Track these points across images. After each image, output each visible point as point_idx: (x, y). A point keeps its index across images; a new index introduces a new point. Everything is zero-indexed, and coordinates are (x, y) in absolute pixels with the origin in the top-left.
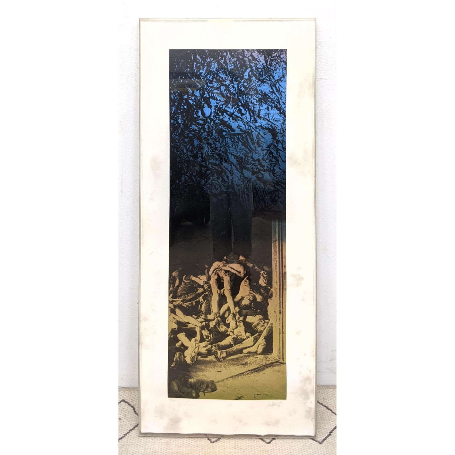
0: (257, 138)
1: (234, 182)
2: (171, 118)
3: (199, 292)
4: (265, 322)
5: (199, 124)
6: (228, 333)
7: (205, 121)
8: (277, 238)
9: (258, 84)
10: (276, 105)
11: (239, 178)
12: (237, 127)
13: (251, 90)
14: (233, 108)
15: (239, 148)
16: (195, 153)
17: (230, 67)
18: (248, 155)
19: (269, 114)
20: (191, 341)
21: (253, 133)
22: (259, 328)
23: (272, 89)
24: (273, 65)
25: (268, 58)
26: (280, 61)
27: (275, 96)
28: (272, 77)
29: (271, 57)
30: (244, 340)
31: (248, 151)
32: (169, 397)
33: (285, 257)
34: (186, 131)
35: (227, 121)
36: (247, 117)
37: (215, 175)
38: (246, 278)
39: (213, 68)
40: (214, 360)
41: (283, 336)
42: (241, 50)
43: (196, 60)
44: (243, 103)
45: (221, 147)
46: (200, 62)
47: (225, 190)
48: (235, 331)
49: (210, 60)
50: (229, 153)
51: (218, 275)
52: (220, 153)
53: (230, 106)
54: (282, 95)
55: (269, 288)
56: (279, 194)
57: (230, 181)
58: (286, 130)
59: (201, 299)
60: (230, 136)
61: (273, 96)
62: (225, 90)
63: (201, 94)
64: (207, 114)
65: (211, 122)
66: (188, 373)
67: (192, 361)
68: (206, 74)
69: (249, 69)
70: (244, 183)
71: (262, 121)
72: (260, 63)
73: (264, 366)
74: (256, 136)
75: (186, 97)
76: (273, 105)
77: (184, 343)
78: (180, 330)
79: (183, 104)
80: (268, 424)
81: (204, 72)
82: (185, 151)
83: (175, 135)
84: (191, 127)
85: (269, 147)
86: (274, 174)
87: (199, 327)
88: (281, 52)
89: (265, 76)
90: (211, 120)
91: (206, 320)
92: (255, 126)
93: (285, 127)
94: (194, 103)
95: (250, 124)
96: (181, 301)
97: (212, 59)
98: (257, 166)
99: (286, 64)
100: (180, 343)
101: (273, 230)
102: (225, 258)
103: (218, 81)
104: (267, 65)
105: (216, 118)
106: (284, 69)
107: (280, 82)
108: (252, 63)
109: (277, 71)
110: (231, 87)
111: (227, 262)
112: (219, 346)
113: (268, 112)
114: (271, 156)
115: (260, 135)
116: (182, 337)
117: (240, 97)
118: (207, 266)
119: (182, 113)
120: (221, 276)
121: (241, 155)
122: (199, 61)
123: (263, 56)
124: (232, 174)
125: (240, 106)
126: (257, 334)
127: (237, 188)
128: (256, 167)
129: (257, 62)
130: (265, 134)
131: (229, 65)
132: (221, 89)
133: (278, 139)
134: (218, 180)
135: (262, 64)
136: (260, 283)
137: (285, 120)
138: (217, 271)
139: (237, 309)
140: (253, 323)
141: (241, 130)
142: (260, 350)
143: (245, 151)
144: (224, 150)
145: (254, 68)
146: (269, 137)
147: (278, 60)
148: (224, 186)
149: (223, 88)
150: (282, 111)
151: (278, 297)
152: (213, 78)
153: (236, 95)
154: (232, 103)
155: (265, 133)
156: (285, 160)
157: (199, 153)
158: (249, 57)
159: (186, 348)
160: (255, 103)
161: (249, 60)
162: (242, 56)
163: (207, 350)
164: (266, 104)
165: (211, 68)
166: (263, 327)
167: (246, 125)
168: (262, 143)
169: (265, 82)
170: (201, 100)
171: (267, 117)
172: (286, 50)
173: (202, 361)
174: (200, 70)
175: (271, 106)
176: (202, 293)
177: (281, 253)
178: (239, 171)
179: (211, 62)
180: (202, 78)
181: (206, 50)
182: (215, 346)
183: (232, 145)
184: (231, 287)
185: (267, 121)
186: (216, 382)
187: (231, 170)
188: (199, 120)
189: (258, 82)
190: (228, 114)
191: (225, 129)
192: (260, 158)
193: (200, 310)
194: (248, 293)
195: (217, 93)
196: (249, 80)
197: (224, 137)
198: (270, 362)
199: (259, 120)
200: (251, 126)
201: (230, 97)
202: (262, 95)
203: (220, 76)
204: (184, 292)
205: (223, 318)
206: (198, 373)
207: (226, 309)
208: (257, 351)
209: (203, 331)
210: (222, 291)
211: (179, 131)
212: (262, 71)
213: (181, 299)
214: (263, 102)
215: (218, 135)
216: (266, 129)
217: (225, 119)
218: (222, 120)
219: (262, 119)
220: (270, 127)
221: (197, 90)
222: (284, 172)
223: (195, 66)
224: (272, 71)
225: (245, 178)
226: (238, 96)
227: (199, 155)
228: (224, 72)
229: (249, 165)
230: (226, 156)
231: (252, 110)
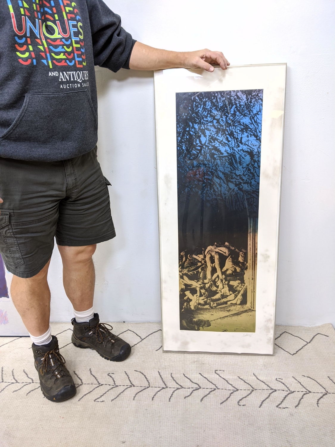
0: (239, 159)
1: (222, 192)
2: (178, 146)
3: (198, 265)
4: (242, 285)
5: (198, 149)
6: (218, 291)
7: (201, 147)
8: (252, 231)
9: (241, 117)
10: (254, 133)
11: (226, 189)
12: (225, 151)
13: (236, 122)
14: (222, 136)
15: (226, 167)
16: (194, 171)
17: (220, 105)
18: (232, 172)
19: (248, 140)
20: (193, 296)
21: (236, 155)
22: (238, 289)
23: (251, 121)
24: (252, 102)
25: (249, 96)
26: (258, 99)
27: (254, 126)
28: (251, 112)
29: (252, 96)
30: (228, 296)
31: (233, 169)
32: (180, 329)
33: (257, 243)
34: (188, 155)
35: (218, 147)
36: (232, 143)
37: (209, 187)
38: (229, 257)
39: (208, 106)
40: (209, 308)
41: (254, 294)
42: (229, 91)
43: (195, 100)
44: (229, 132)
45: (213, 166)
46: (198, 101)
47: (215, 198)
48: (222, 291)
49: (206, 100)
50: (219, 170)
51: (211, 254)
52: (213, 171)
53: (220, 135)
54: (258, 126)
55: (245, 263)
56: (254, 200)
57: (219, 191)
58: (260, 152)
59: (200, 270)
60: (220, 158)
61: (251, 127)
62: (217, 123)
63: (199, 127)
64: (203, 143)
65: (206, 148)
66: (192, 315)
67: (195, 308)
68: (202, 111)
69: (235, 106)
70: (230, 192)
71: (243, 146)
72: (243, 101)
73: (241, 312)
74: (239, 157)
75: (188, 129)
76: (252, 133)
77: (189, 297)
78: (186, 289)
79: (186, 135)
80: (243, 346)
81: (201, 109)
82: (188, 170)
83: (180, 158)
84: (192, 152)
85: (248, 165)
86: (251, 186)
87: (199, 287)
88: (259, 92)
89: (246, 111)
90: (206, 146)
91: (203, 283)
92: (238, 150)
93: (260, 150)
94: (194, 134)
95: (234, 148)
96: (187, 271)
97: (207, 99)
98: (239, 180)
99: (262, 101)
100: (187, 297)
102: (216, 243)
103: (211, 116)
104: (248, 103)
105: (210, 144)
106: (261, 105)
107: (257, 115)
108: (237, 101)
109: (255, 107)
110: (221, 120)
111: (217, 246)
112: (212, 299)
113: (248, 139)
114: (249, 172)
115: (242, 156)
116: (188, 293)
117: (227, 128)
118: (203, 249)
119: (185, 142)
120: (213, 255)
121: (227, 172)
122: (197, 101)
123: (245, 95)
124: (221, 186)
125: (227, 135)
126: (237, 292)
127: (224, 196)
128: (238, 180)
129: (240, 100)
131: (219, 103)
132: (213, 122)
133: (255, 159)
134: (211, 191)
135: (245, 102)
136: (239, 260)
137: (260, 145)
138: (211, 252)
139: (224, 276)
140: (234, 285)
141: (228, 153)
142: (239, 302)
144: (215, 169)
145: (238, 105)
146: (248, 158)
147: (256, 98)
148: (215, 195)
149: (215, 121)
150: (258, 138)
151: (251, 269)
152: (208, 114)
153: (224, 127)
154: (222, 132)
155: (246, 155)
157: (197, 171)
158: (234, 96)
159: (191, 300)
160: (238, 132)
161: (235, 99)
162: (229, 96)
163: (204, 302)
164: (247, 132)
165: (206, 106)
166: (241, 288)
167: (231, 149)
168: (243, 162)
169: (246, 116)
170: (199, 132)
171: (247, 143)
172: (263, 89)
173: (201, 308)
174: (198, 108)
175: (250, 134)
176: (201, 266)
177: (254, 240)
178: (225, 184)
179: (206, 101)
180: (199, 114)
181: (203, 92)
182: (209, 299)
183: (221, 165)
184: (219, 263)
185: (247, 146)
186: (211, 321)
187: (220, 183)
188: (198, 146)
189: (241, 116)
190: (218, 142)
191: (216, 153)
192: (241, 174)
193: (199, 277)
194: (231, 266)
195: (210, 126)
196: (234, 115)
197: (215, 159)
198: (245, 309)
199: (241, 145)
200: (235, 150)
201: (220, 128)
202: (244, 126)
203: (212, 112)
204: (189, 265)
205: (214, 282)
206: (199, 315)
207: (216, 276)
208: (236, 303)
209: (201, 290)
210: (214, 265)
211: (184, 155)
212: (244, 107)
213: (187, 270)
214: (244, 131)
215: (211, 157)
216: (246, 152)
217: (216, 146)
218: (214, 146)
219: (243, 144)
220: (249, 151)
221: (196, 123)
222: (259, 183)
223: (194, 105)
224: (252, 107)
225: (230, 189)
226: (226, 128)
227: (198, 173)
228: (216, 109)
229: (233, 179)
230: (216, 173)
231: (236, 138)
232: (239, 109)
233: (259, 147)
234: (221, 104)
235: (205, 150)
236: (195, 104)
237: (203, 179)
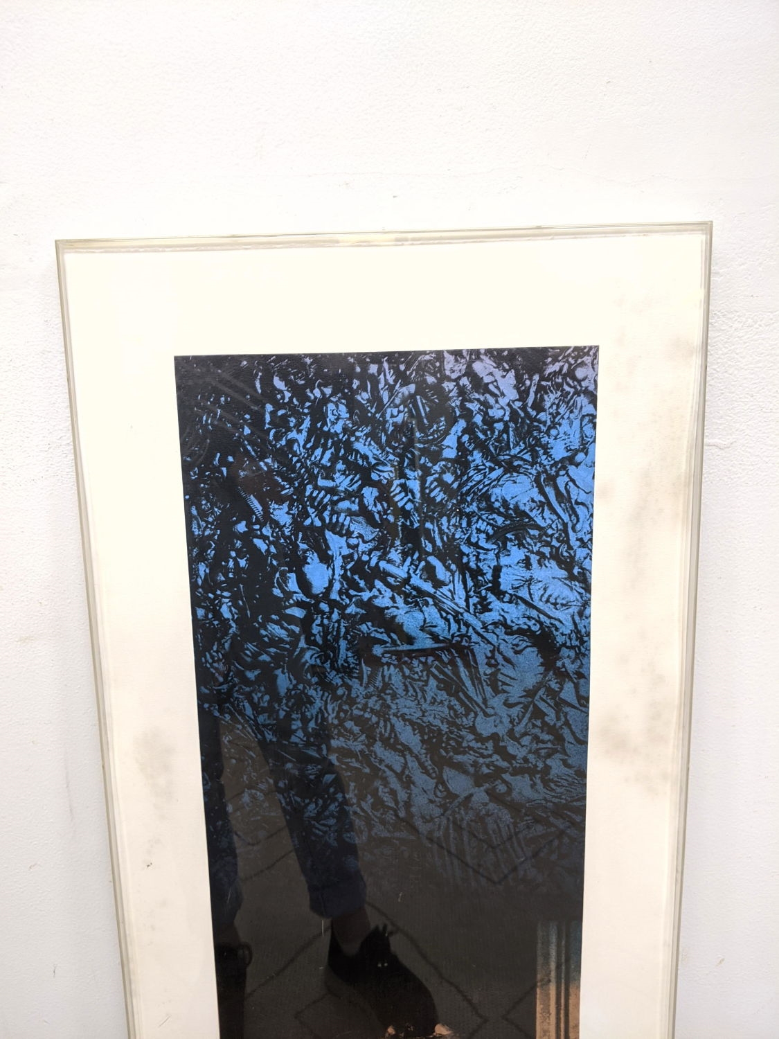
0: (488, 664)
1: (413, 809)
2: (196, 602)
5: (292, 619)
7: (311, 608)
8: (553, 974)
9: (494, 475)
10: (558, 549)
11: (432, 797)
12: (422, 629)
13: (469, 499)
14: (404, 561)
15: (429, 699)
16: (281, 717)
17: (392, 416)
18: (458, 721)
19: (529, 581)
21: (476, 648)
23: (542, 492)
24: (547, 404)
25: (531, 380)
26: (572, 391)
27: (554, 517)
29: (542, 378)
31: (461, 710)
34: (250, 646)
35: (388, 608)
36: (453, 593)
37: (352, 788)
39: (333, 423)
42: (431, 352)
43: (270, 393)
44: (439, 543)
45: (368, 696)
46: (287, 400)
47: (385, 834)
49: (323, 393)
50: (395, 715)
52: (367, 715)
53: (395, 555)
54: (577, 516)
56: (562, 845)
57: (401, 804)
58: (588, 635)
60: (399, 659)
61: (544, 519)
63: (293, 518)
64: (319, 585)
65: (331, 612)
68: (309, 446)
69: (462, 424)
70: (449, 812)
71: (506, 606)
72: (500, 399)
74: (487, 657)
75: (241, 527)
76: (546, 550)
79: (233, 554)
81: (301, 438)
82: (249, 711)
83: (212, 657)
84: (266, 629)
85: (530, 693)
86: (546, 783)
88: (576, 358)
89: (518, 449)
90: (333, 604)
92: (484, 623)
93: (587, 627)
94: (273, 549)
95: (466, 615)
97: (328, 391)
98: (490, 756)
99: (593, 400)
101: (539, 953)
103: (352, 468)
104: (524, 408)
105: (350, 597)
106: (587, 419)
107: (572, 469)
108: (471, 401)
109: (562, 429)
113: (527, 574)
114: (539, 723)
115: (501, 653)
117: (428, 525)
119: (231, 584)
122: (283, 397)
123: (512, 374)
124: (408, 783)
125: (429, 554)
127: (423, 828)
128: (487, 760)
129: (488, 396)
130: (516, 652)
131: (389, 411)
133: (564, 665)
134: (363, 804)
135: (509, 405)
137: (586, 604)
141: (435, 637)
143: (451, 707)
144: (377, 707)
145: (478, 419)
147: (567, 388)
148: (383, 822)
149: (370, 494)
150: (576, 571)
152: (334, 459)
153: (416, 518)
154: (403, 544)
155: (518, 649)
156: (586, 736)
157: (294, 716)
158: (459, 378)
160: (482, 543)
161: (462, 391)
162: (434, 375)
164: (520, 545)
165: (325, 423)
167: (452, 621)
168: (508, 680)
169: (516, 469)
170: (296, 539)
171: (523, 593)
172: (597, 348)
174: (289, 429)
175: (538, 553)
177: (562, 1016)
178: (429, 775)
179: (325, 400)
180: (295, 459)
181: (306, 355)
183: (406, 690)
185: (522, 606)
187: (403, 772)
188: (291, 606)
189: (492, 470)
190: (388, 585)
191: (378, 636)
192: (502, 731)
195: (350, 513)
197: (375, 662)
199: (497, 602)
200: (467, 625)
201: (395, 525)
202: (507, 517)
203: (357, 452)
211: (227, 646)
212: (506, 430)
214: (511, 540)
215: (358, 654)
216: (520, 632)
217: (379, 602)
218: (368, 605)
219: (507, 598)
220: (536, 628)
221: (280, 501)
222: (582, 774)
223: (268, 418)
224: (544, 428)
225: (452, 796)
226: (422, 522)
227: (296, 725)
228: (373, 436)
229: (464, 753)
230: (385, 726)
231: (470, 570)
232: (482, 436)
233: (581, 614)
234: (395, 416)
235: (326, 622)
236: (273, 413)
237: (325, 752)
